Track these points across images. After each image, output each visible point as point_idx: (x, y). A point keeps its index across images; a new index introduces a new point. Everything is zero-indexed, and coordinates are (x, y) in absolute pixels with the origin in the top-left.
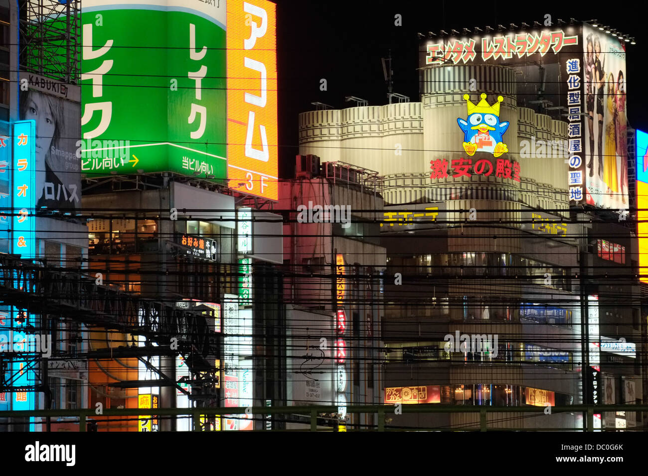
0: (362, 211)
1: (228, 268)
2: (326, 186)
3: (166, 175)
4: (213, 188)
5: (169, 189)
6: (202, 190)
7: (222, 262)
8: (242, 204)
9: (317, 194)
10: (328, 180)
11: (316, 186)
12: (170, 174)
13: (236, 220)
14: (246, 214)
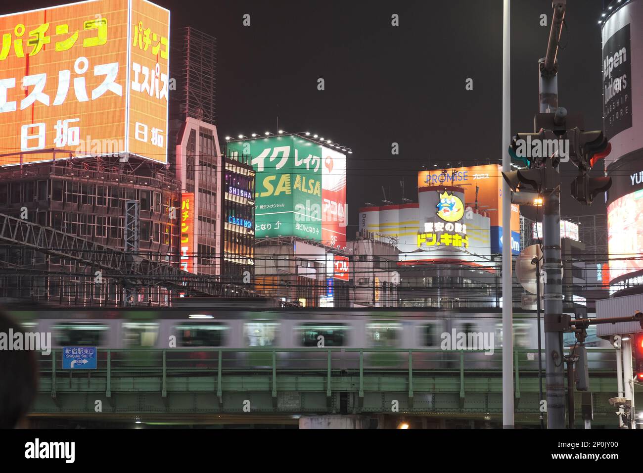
0: (388, 256)
1: (322, 282)
2: (370, 244)
3: (292, 238)
4: (315, 244)
5: (293, 245)
6: (309, 245)
7: (319, 280)
8: (329, 252)
9: (366, 247)
10: (371, 240)
11: (365, 244)
12: (294, 237)
13: (326, 261)
14: (331, 257)
